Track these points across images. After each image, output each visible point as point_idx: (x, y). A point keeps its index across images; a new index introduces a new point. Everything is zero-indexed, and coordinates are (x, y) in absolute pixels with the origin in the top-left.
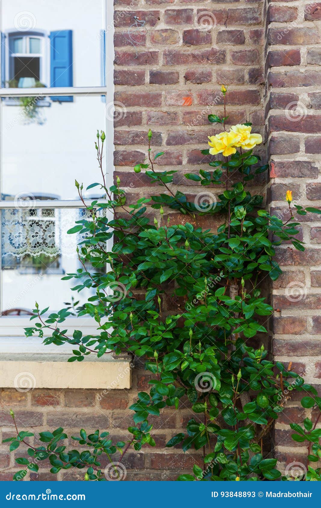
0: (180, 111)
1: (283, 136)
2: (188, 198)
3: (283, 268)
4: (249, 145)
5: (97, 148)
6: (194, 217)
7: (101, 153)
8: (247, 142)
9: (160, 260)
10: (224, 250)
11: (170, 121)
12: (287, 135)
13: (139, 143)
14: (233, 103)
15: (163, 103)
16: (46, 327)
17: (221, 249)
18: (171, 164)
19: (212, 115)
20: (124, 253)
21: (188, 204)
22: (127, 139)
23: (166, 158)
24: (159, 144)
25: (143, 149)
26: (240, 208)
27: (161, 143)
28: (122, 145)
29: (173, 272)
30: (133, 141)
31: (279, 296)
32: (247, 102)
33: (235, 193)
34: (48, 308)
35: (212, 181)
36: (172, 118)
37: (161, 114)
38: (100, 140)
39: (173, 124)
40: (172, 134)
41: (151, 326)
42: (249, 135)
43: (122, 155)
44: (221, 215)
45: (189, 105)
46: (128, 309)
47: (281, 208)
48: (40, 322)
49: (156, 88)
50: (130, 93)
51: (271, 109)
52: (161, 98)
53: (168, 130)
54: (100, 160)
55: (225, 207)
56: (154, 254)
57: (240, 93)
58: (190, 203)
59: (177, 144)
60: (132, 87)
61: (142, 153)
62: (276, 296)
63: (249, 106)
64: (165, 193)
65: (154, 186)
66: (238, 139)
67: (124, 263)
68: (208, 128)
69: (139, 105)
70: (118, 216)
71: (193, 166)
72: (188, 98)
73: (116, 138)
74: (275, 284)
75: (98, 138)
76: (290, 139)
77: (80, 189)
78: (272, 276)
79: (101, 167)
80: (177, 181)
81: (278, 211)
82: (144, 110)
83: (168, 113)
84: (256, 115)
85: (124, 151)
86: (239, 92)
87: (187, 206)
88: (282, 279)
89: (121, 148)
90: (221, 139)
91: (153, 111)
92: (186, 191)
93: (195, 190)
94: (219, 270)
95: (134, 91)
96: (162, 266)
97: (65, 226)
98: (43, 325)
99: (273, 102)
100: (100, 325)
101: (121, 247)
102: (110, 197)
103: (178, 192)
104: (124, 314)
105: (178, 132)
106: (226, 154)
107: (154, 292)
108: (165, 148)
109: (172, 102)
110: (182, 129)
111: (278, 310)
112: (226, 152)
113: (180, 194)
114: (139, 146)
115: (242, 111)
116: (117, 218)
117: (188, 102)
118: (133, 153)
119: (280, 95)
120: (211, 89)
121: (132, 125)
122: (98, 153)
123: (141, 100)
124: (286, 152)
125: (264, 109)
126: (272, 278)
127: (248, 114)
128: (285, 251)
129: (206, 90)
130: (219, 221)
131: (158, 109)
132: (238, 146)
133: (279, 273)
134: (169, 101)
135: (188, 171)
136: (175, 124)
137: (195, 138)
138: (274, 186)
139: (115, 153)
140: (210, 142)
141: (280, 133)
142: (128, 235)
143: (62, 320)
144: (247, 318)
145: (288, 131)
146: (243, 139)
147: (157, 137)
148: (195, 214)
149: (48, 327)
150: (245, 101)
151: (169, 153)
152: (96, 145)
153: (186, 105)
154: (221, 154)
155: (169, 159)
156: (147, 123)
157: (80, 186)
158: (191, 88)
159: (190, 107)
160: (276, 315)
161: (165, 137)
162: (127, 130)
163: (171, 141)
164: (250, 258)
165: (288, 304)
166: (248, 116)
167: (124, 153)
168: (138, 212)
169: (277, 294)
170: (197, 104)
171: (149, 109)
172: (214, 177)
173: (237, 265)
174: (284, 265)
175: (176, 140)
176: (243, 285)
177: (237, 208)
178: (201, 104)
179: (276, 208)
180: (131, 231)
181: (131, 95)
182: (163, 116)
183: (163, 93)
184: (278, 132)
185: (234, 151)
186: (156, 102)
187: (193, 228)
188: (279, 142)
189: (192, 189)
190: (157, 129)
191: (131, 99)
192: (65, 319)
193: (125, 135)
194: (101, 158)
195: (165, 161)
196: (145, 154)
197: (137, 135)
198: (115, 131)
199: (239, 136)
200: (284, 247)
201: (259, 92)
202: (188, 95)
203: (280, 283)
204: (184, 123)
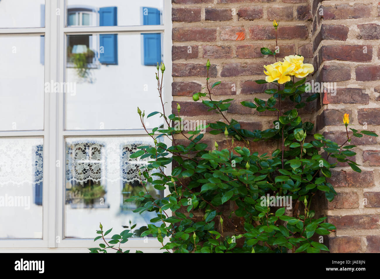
0: (233, 45)
1: (335, 64)
2: (242, 125)
3: (337, 190)
4: (302, 74)
5: (158, 78)
6: (248, 143)
7: (160, 84)
8: (300, 71)
9: (223, 181)
10: (284, 172)
11: (224, 55)
12: (339, 64)
13: (196, 75)
14: (283, 38)
15: (218, 38)
16: (109, 247)
17: (280, 171)
18: (226, 94)
19: (264, 48)
20: (184, 176)
21: (242, 131)
22: (185, 71)
23: (221, 88)
24: (215, 76)
25: (199, 81)
26: (300, 131)
27: (216, 75)
28: (180, 77)
29: (234, 193)
30: (190, 73)
31: (334, 216)
32: (296, 37)
33: (290, 119)
34: (111, 229)
35: (267, 108)
36: (226, 52)
37: (216, 48)
38: (160, 71)
39: (227, 57)
40: (226, 66)
41: (212, 246)
42: (302, 65)
43: (180, 86)
44: (273, 141)
45: (242, 40)
46: (189, 230)
47: (334, 132)
48: (103, 243)
49: (211, 25)
50: (186, 29)
51: (322, 39)
52: (216, 33)
53: (223, 63)
54: (160, 90)
55: (278, 133)
56: (215, 176)
57: (290, 29)
58: (244, 130)
59: (231, 75)
60: (189, 24)
61: (198, 84)
62: (331, 216)
63: (298, 41)
64: (220, 121)
65: (210, 115)
66: (293, 68)
67: (183, 187)
68: (260, 61)
69: (195, 40)
70: (176, 143)
71: (246, 96)
72: (241, 33)
73: (174, 70)
74: (330, 205)
75: (158, 70)
76: (342, 67)
77: (142, 116)
78: (328, 197)
79: (161, 96)
80: (232, 110)
81: (331, 135)
82: (200, 45)
83: (223, 47)
84: (304, 48)
85: (182, 83)
86: (288, 28)
87: (241, 133)
88: (336, 200)
89: (179, 80)
90: (277, 68)
91: (209, 46)
92: (240, 119)
93: (248, 118)
94: (274, 192)
95: (190, 27)
96: (225, 186)
97: (125, 154)
98: (107, 246)
99: (324, 33)
100: (163, 245)
101: (180, 172)
102: (169, 125)
103: (233, 120)
104: (185, 234)
105: (232, 64)
106: (281, 82)
107: (214, 214)
108: (219, 79)
109: (227, 37)
110: (235, 62)
111: (333, 230)
112: (281, 80)
113: (234, 122)
114: (196, 78)
115: (292, 44)
116: (175, 144)
117: (241, 37)
118: (190, 84)
119: (331, 27)
120: (263, 25)
121: (189, 58)
122: (159, 83)
123: (198, 35)
124: (338, 80)
125: (312, 43)
126: (328, 199)
127: (297, 48)
128: (339, 173)
129: (258, 26)
130: (271, 147)
131: (213, 43)
132: (292, 74)
133: (334, 194)
134: (224, 36)
135: (241, 100)
136: (229, 57)
137: (248, 70)
138: (327, 112)
139: (174, 85)
140: (266, 70)
141: (332, 62)
142: (186, 160)
143: (125, 241)
144: (308, 237)
145: (340, 60)
146: (297, 68)
147: (212, 69)
148: (249, 141)
149: (112, 247)
150: (294, 36)
151: (224, 84)
152: (157, 76)
153: (239, 39)
154: (277, 81)
155: (223, 90)
156: (203, 56)
157: (142, 113)
158: (244, 24)
159: (242, 42)
160: (332, 235)
161: (220, 69)
162: (185, 63)
163: (226, 73)
164: (307, 179)
165: (343, 224)
166: (297, 50)
167: (182, 84)
168: (196, 139)
169: (332, 215)
170: (249, 39)
171: (204, 44)
172: (268, 105)
173: (293, 187)
174: (338, 187)
175: (230, 72)
176: (306, 205)
177: (297, 131)
178: (253, 38)
179: (329, 132)
180: (190, 156)
181: (188, 31)
182: (217, 50)
183: (218, 28)
184: (330, 61)
185: (289, 79)
186: (211, 37)
187: (250, 152)
188: (331, 70)
189: (246, 117)
190: (213, 62)
191: (188, 34)
192: (127, 240)
193: (183, 68)
194: (161, 88)
195: (220, 91)
196: (201, 85)
197: (194, 67)
198: (173, 64)
199: (292, 65)
200: (338, 169)
201: (306, 27)
202: (241, 31)
203: (335, 204)
204: (238, 56)
